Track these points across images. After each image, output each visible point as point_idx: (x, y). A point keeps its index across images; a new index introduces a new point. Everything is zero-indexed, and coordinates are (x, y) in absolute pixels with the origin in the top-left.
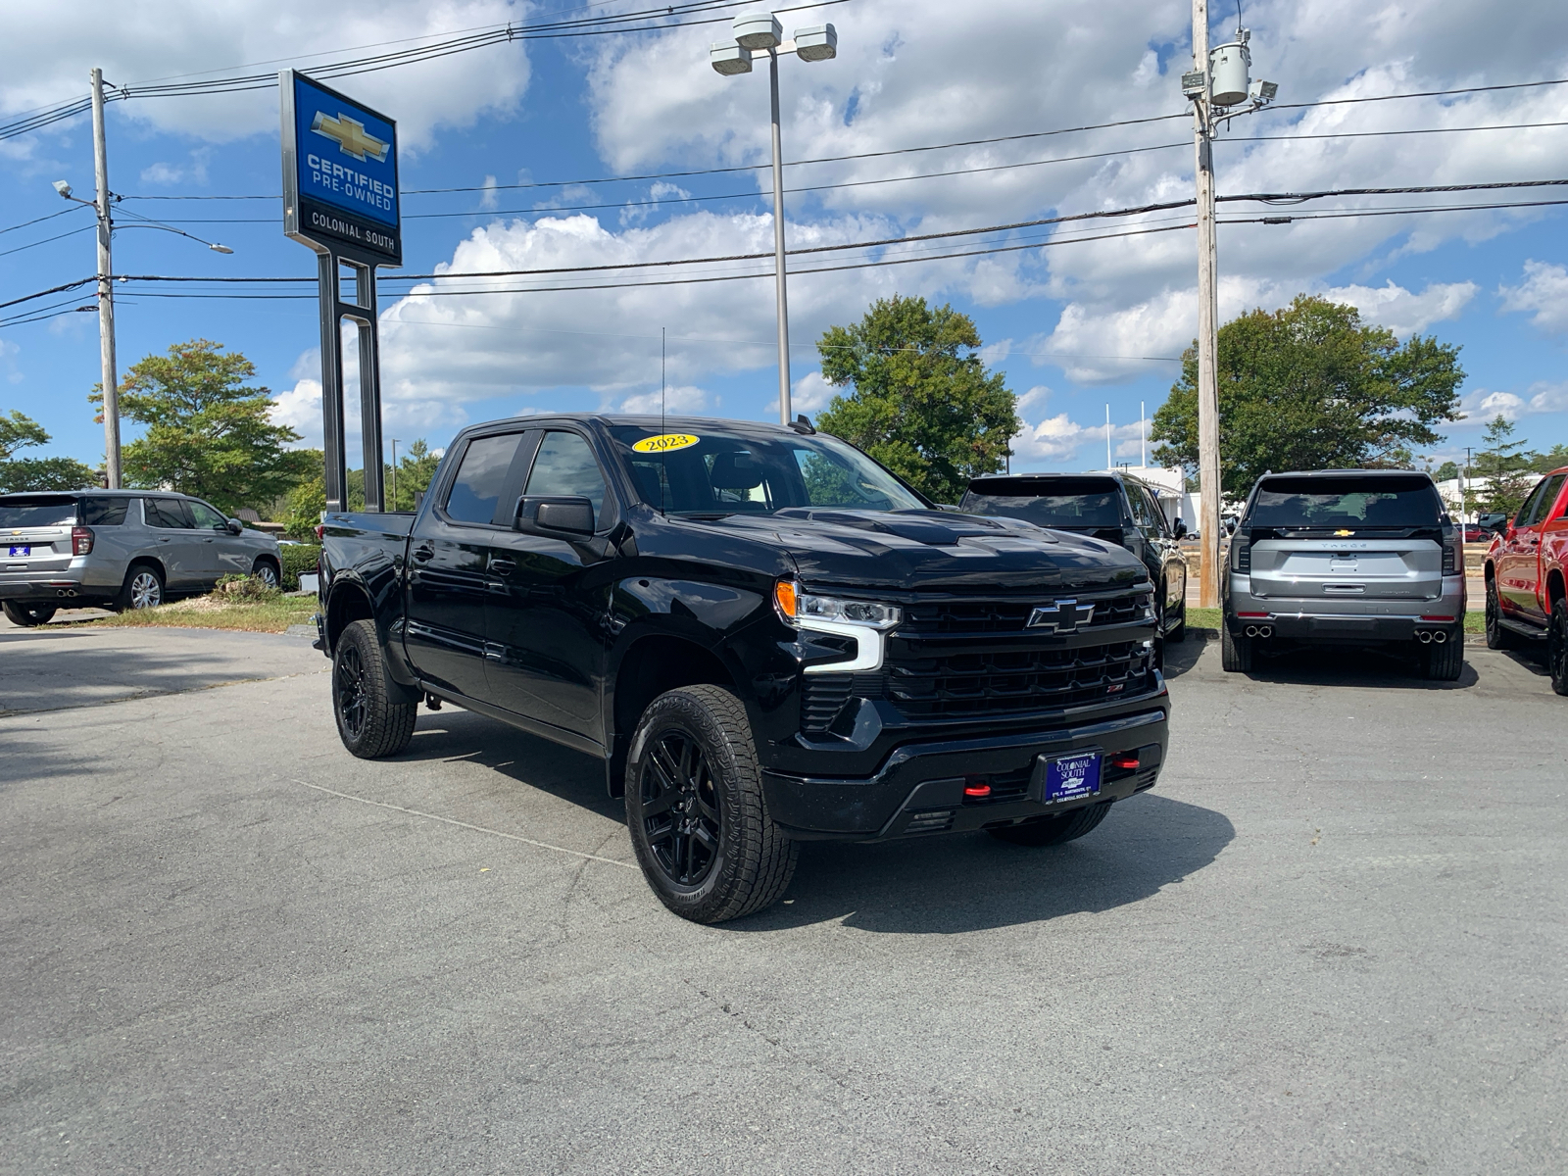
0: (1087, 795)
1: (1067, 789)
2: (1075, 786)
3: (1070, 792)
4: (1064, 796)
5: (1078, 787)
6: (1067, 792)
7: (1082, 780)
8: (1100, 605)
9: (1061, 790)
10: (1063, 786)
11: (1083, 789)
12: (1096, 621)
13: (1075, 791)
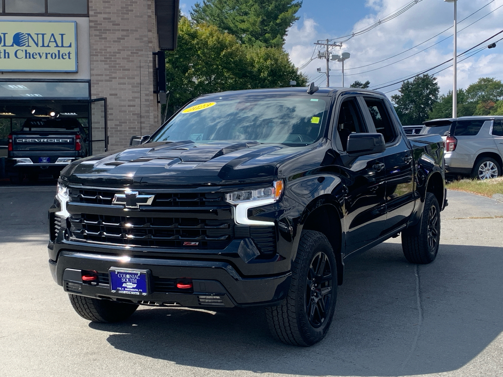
0: (138, 293)
1: (126, 287)
2: (132, 287)
3: (127, 289)
4: (124, 290)
5: (133, 288)
6: (126, 289)
7: (136, 285)
8: (158, 196)
9: (122, 287)
10: (123, 286)
11: (137, 290)
12: (154, 203)
13: (131, 290)
